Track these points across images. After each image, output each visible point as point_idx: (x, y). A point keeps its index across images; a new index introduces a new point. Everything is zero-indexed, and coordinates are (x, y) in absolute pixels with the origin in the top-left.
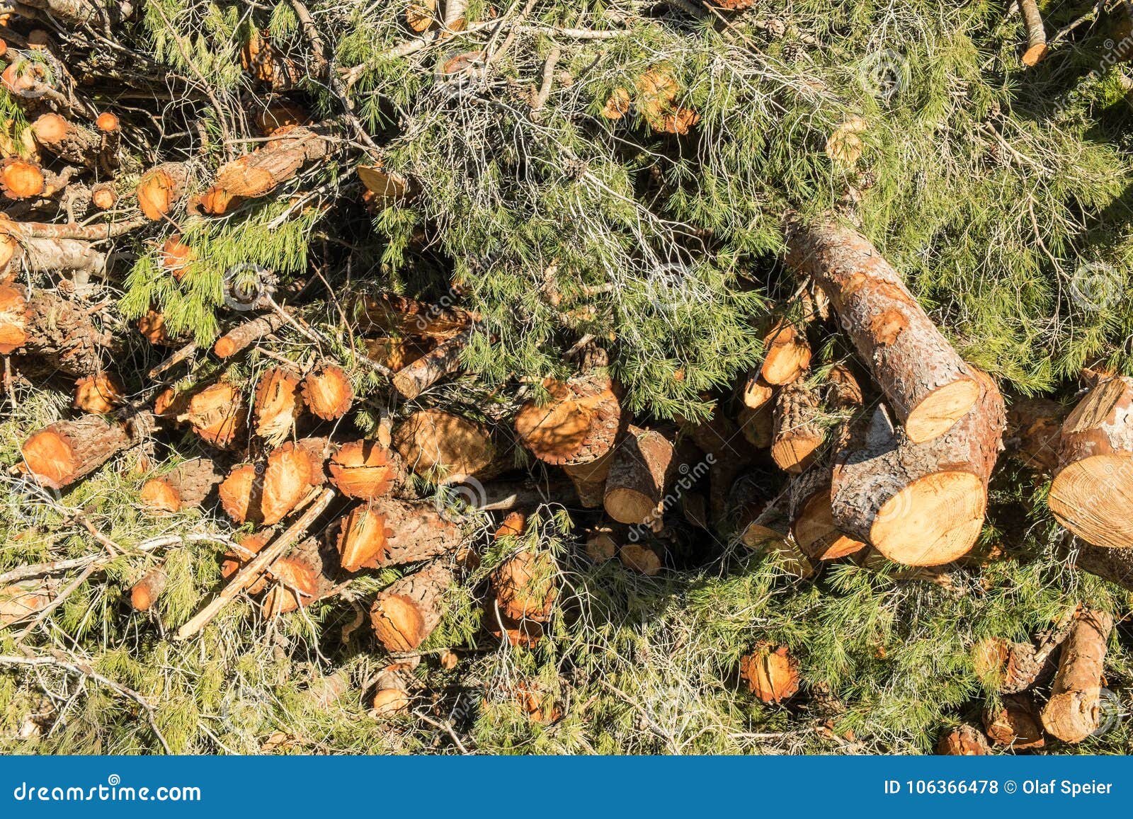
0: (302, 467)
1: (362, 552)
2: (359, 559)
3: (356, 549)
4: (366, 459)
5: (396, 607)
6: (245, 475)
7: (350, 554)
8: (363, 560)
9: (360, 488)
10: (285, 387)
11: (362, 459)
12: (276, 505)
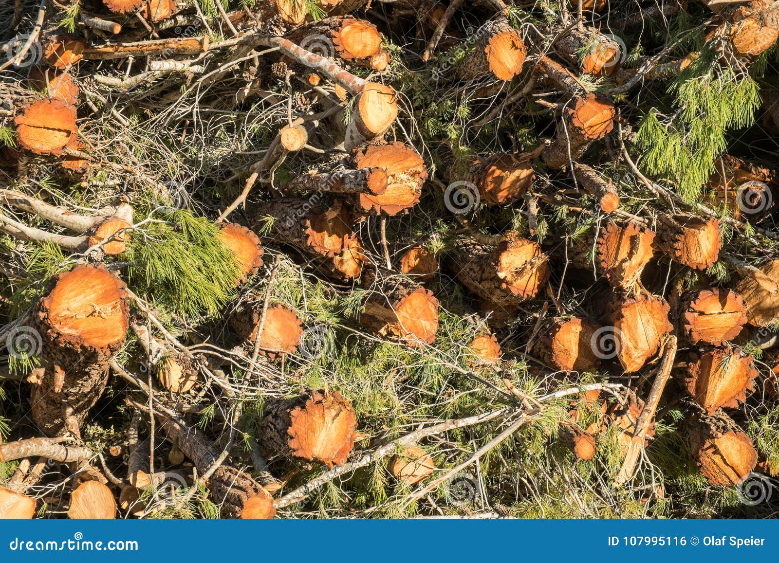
0: (656, 316)
1: (723, 394)
2: (720, 399)
3: (718, 391)
4: (723, 305)
5: (729, 443)
6: (573, 328)
7: (713, 394)
8: (724, 401)
9: (713, 333)
10: (644, 240)
11: (720, 305)
12: (635, 354)
